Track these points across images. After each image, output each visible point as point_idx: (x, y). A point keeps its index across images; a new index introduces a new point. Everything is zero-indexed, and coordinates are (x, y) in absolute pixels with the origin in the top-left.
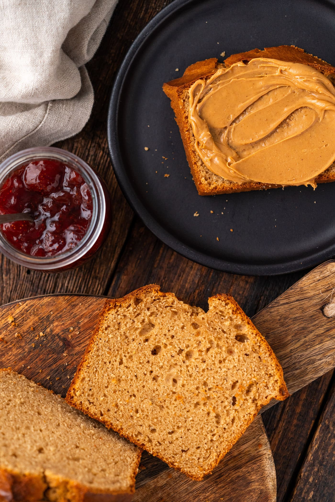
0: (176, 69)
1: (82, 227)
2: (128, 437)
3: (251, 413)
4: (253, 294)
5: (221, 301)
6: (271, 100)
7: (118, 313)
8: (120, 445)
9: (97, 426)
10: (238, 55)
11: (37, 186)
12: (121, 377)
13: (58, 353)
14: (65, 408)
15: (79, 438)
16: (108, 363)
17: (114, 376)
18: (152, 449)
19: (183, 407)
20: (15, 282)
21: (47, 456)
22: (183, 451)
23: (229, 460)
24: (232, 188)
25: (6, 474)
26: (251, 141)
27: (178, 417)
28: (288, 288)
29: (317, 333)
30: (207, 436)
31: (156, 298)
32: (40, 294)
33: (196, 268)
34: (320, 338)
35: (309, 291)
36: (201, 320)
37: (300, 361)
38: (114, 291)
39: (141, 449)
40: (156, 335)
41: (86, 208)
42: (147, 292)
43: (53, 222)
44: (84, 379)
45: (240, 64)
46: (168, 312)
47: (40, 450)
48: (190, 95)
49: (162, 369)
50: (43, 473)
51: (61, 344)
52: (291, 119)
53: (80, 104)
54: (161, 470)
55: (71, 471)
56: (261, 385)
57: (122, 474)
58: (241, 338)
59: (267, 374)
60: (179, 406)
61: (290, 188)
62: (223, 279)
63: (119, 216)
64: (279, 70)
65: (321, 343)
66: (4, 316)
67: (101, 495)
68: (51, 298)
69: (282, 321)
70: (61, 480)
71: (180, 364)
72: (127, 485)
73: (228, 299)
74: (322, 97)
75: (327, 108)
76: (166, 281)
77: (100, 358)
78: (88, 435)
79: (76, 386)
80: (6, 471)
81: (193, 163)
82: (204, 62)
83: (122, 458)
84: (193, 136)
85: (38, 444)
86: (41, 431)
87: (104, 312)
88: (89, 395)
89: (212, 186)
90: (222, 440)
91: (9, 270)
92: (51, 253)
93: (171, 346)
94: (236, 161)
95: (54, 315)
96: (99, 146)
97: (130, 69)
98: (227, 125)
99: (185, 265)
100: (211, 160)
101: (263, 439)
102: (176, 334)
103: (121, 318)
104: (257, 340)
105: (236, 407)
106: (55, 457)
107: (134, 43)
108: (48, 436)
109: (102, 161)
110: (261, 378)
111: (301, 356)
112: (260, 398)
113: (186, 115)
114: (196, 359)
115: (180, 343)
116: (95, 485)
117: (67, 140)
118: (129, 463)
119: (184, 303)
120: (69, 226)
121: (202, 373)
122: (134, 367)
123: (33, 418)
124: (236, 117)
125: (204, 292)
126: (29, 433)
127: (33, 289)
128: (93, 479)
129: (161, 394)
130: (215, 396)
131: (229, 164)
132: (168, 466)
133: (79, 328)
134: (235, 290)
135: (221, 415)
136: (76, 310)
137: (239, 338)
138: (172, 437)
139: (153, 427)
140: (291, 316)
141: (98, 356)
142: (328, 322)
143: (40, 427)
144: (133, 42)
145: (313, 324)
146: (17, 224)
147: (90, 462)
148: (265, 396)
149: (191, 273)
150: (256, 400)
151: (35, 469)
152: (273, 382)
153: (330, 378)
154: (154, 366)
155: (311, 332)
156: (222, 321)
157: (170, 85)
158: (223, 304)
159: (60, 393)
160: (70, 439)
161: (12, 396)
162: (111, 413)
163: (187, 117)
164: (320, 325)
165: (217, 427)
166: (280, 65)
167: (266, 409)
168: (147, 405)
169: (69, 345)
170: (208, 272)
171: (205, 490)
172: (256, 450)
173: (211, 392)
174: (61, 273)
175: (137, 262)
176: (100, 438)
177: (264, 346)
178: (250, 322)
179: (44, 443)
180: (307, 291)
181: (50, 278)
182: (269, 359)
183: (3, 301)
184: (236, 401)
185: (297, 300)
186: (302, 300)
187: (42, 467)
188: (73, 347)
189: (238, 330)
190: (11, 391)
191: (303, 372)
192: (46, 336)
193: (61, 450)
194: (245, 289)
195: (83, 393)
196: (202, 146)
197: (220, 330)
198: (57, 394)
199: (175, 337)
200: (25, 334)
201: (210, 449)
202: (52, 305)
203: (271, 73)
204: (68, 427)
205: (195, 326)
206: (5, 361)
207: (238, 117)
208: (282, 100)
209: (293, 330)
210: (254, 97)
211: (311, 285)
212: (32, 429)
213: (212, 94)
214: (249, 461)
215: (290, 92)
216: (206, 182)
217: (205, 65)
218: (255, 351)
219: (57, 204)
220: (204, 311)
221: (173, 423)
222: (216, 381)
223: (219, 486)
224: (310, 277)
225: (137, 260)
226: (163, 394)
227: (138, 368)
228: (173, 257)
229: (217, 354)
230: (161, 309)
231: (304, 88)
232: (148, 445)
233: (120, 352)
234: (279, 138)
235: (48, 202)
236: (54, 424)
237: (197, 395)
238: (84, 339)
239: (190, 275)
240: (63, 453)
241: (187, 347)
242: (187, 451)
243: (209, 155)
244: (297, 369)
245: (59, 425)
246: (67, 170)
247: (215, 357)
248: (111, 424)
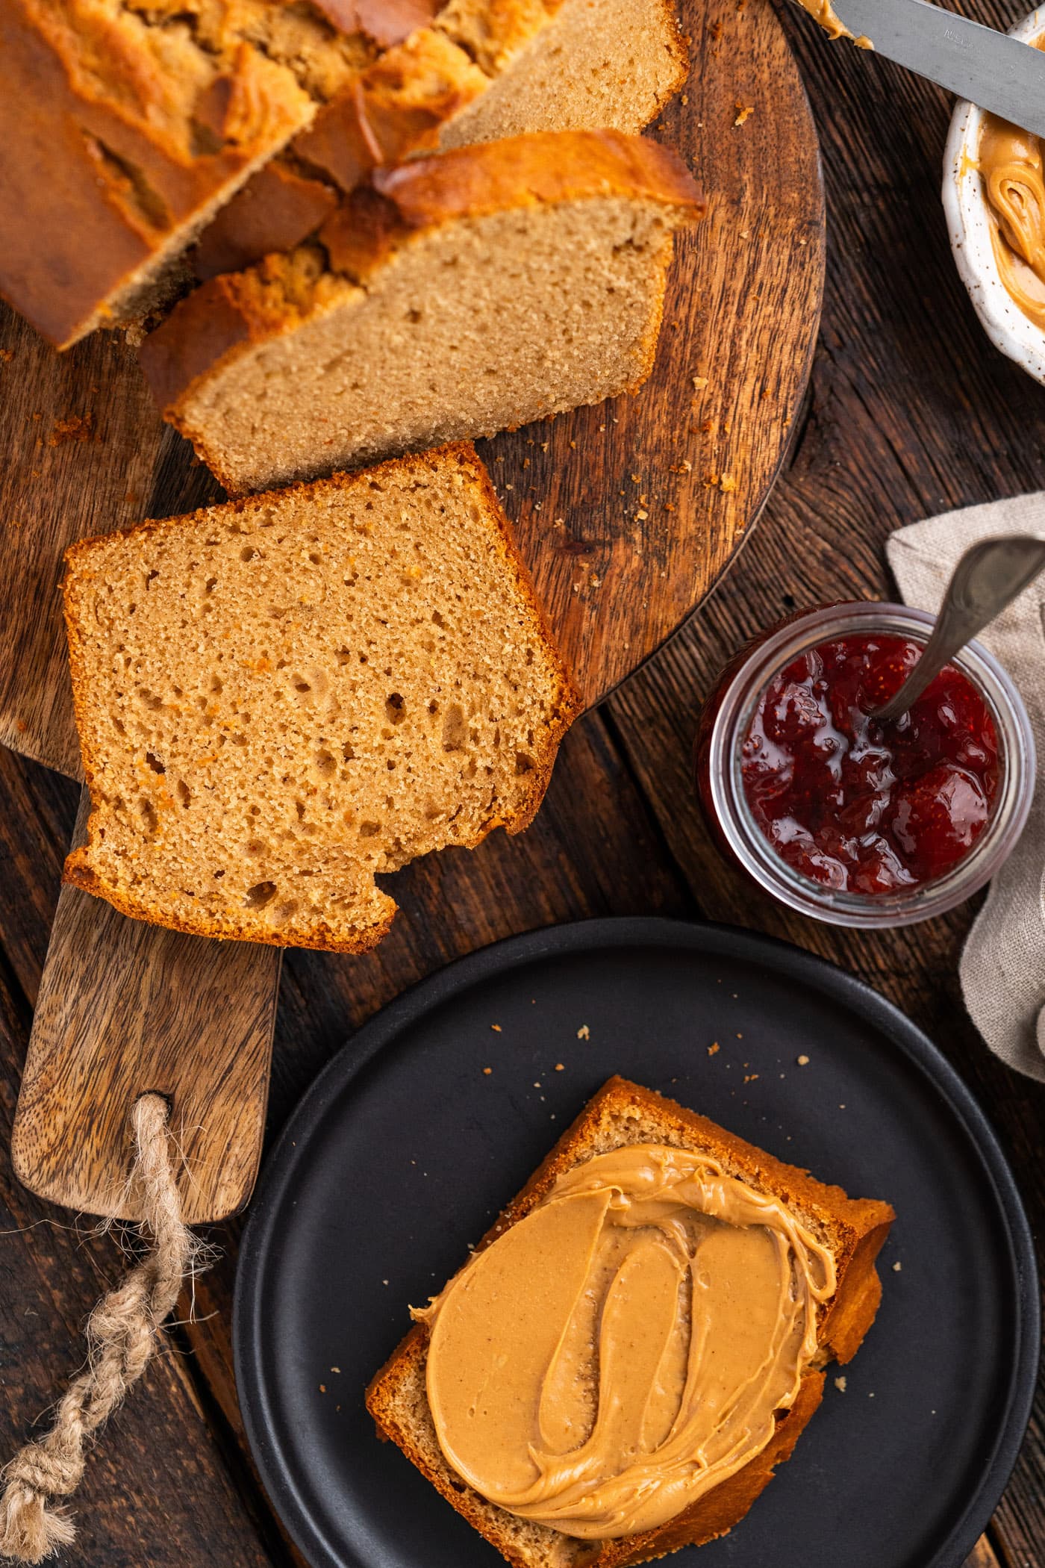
0: (902, 1266)
1: (771, 797)
2: (282, 493)
3: (101, 775)
4: (327, 991)
5: (370, 924)
6: (660, 1391)
7: (538, 706)
8: (282, 466)
9: (362, 454)
10: (810, 1412)
11: (931, 786)
12: (409, 592)
13: (573, 511)
14: (455, 427)
15: (370, 403)
16: (460, 592)
17: (424, 581)
18: (216, 518)
19: (237, 656)
20: (795, 556)
21: (391, 320)
22: (155, 574)
23: (52, 641)
24: (565, 1152)
25: (430, 219)
26: (622, 1277)
27: (228, 629)
28: (273, 1070)
29: (132, 1044)
30: (140, 647)
31: (495, 807)
32: (724, 582)
33: (481, 930)
34: (117, 1041)
35: (226, 1108)
36: (371, 852)
37: (109, 961)
38: (591, 730)
39: (235, 497)
40: (425, 737)
41: (798, 841)
42: (525, 800)
43: (832, 752)
44: (476, 517)
45: (787, 1400)
46: (447, 804)
47: (415, 316)
48: (822, 1249)
49: (348, 685)
50: (365, 288)
51: (586, 534)
52: (589, 1395)
53: (1011, 1019)
54: (159, 492)
55: (317, 339)
56: (136, 846)
57: (220, 424)
58: (262, 893)
59: (147, 876)
60: (246, 649)
61: (458, 1262)
62: (411, 961)
63: (727, 882)
64: (704, 1463)
65: (106, 1033)
66: (747, 476)
67: (218, 355)
68: (693, 601)
69: (220, 1002)
70: (318, 307)
71: (326, 730)
72: (191, 415)
73: (360, 942)
74: (572, 1495)
75: (542, 1483)
76: (513, 849)
77: (486, 588)
78: (359, 426)
79: (475, 492)
80: (437, 224)
81: (686, 1126)
82: (861, 1332)
83: (253, 448)
84: (738, 1178)
85: (432, 322)
86: (453, 348)
87: (566, 680)
88: (435, 496)
89: (605, 1118)
90: (104, 670)
91: (829, 569)
92: (777, 690)
93: (375, 745)
94: (609, 1211)
95: (656, 574)
96: (899, 974)
97: (986, 1179)
98: (695, 1262)
99: (508, 914)
100: (657, 1166)
101: (31, 746)
102: (390, 778)
103: (521, 701)
104: (227, 922)
105: (139, 758)
106: (376, 333)
107: (1028, 1235)
108: (429, 353)
109: (864, 950)
110: (149, 858)
111: (118, 972)
112: (112, 820)
113: (790, 1203)
114: (306, 769)
115: (366, 769)
116: (247, 360)
117: (969, 924)
118: (231, 453)
119: (434, 851)
120: (795, 775)
121: (268, 754)
122: (404, 635)
123: (493, 354)
124: (695, 1293)
125: (422, 901)
126: (470, 322)
127: (748, 578)
128: (263, 366)
129: (302, 637)
130: (198, 737)
131: (615, 1193)
132: (153, 517)
133: (583, 599)
134: (368, 966)
135: (154, 713)
136: (623, 625)
137: (267, 890)
138: (202, 579)
139: (255, 560)
140: (214, 1027)
141: (493, 588)
142: (132, 1087)
143: (464, 353)
144: (1033, 1235)
145: (157, 1053)
146: (896, 679)
147: (301, 386)
148: (108, 833)
149: (482, 914)
150: (116, 808)
151: (386, 279)
152: (120, 874)
153: (22, 982)
154: (369, 674)
155: (144, 1035)
156: (330, 890)
157: (880, 1226)
158: (360, 925)
159: (494, 440)
160: (384, 387)
161: (576, 353)
162: (359, 508)
163: (785, 1199)
164: (143, 1066)
165: (137, 683)
166: (710, 1474)
167: (81, 806)
168: (309, 589)
169: (568, 547)
170: (454, 945)
171: (40, 539)
172: (22, 713)
173: (215, 738)
174: (724, 662)
175: (605, 828)
176: (331, 442)
177: (206, 925)
178: (275, 942)
179: (423, 333)
180: (231, 1103)
181: (737, 631)
182: (170, 909)
183: (780, 497)
184: (153, 768)
185: (231, 1068)
186: (223, 1079)
187: (378, 295)
188: (558, 553)
189: (283, 903)
190: (585, 358)
191: (85, 947)
192: (632, 520)
193: (379, 354)
194: (351, 986)
195: (450, 490)
196: (701, 1177)
197: (315, 870)
198: (498, 433)
199: (386, 769)
200: (672, 485)
201: (109, 630)
202: (677, 590)
203: (714, 1442)
204: (413, 403)
205: (371, 829)
206: (659, 395)
207: (690, 1296)
208: (641, 1412)
209: (183, 1007)
210: (698, 1365)
211: (233, 1122)
212: (472, 335)
213: (780, 1291)
214: (14, 677)
215: (642, 1442)
216: (625, 1115)
217: (853, 1329)
218: (210, 897)
219: (860, 794)
220: (382, 871)
221: (227, 606)
222: (226, 765)
223: (22, 574)
224: (251, 1137)
225: (607, 834)
226: (300, 640)
227: (396, 641)
228: (547, 907)
229: (277, 819)
230: (464, 795)
231: (622, 1477)
232: (230, 517)
233: (460, 635)
234: (572, 1334)
235: (880, 780)
236: (444, 382)
237: (233, 704)
238: (553, 587)
239: (480, 906)
240: (367, 352)
241: (345, 776)
242: (147, 582)
243: (671, 1170)
244: (101, 939)
245: (433, 389)
246: (905, 877)
247: (273, 809)
248: (339, 487)
